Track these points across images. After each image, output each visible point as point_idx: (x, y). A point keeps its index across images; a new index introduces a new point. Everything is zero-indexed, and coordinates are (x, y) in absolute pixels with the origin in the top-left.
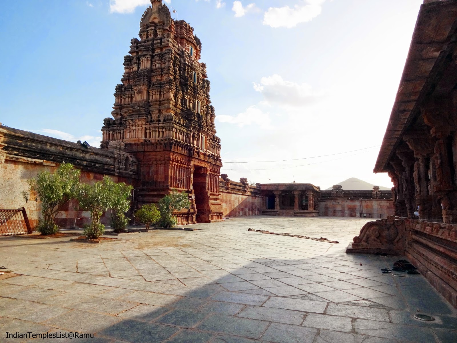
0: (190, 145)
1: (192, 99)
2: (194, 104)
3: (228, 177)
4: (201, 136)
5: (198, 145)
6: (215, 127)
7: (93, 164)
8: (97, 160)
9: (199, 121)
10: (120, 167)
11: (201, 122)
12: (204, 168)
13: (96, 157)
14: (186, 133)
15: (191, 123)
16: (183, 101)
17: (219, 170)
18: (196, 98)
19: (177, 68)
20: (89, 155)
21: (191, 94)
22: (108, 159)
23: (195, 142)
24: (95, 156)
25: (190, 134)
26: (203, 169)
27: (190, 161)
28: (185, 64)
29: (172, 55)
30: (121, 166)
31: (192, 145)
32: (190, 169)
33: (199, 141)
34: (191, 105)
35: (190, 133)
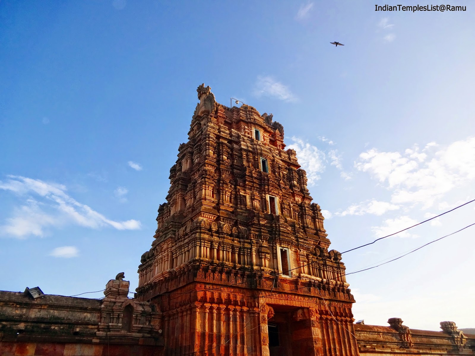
0: (252, 268)
1: (256, 193)
2: (263, 201)
3: (403, 324)
4: (281, 250)
5: (274, 266)
6: (327, 235)
7: (43, 326)
8: (58, 318)
9: (272, 225)
10: (109, 326)
11: (276, 227)
12: (302, 308)
13: (56, 313)
14: (240, 248)
15: (250, 230)
16: (238, 200)
17: (350, 310)
18: (265, 191)
19: (224, 157)
20: (37, 310)
21: (253, 186)
22: (85, 314)
23: (266, 263)
24: (52, 311)
25: (251, 249)
26: (300, 312)
27: (255, 298)
28: (241, 149)
29: (209, 140)
30: (110, 324)
31: (255, 268)
32: (259, 314)
33: (277, 259)
34: (257, 204)
35: (249, 246)
